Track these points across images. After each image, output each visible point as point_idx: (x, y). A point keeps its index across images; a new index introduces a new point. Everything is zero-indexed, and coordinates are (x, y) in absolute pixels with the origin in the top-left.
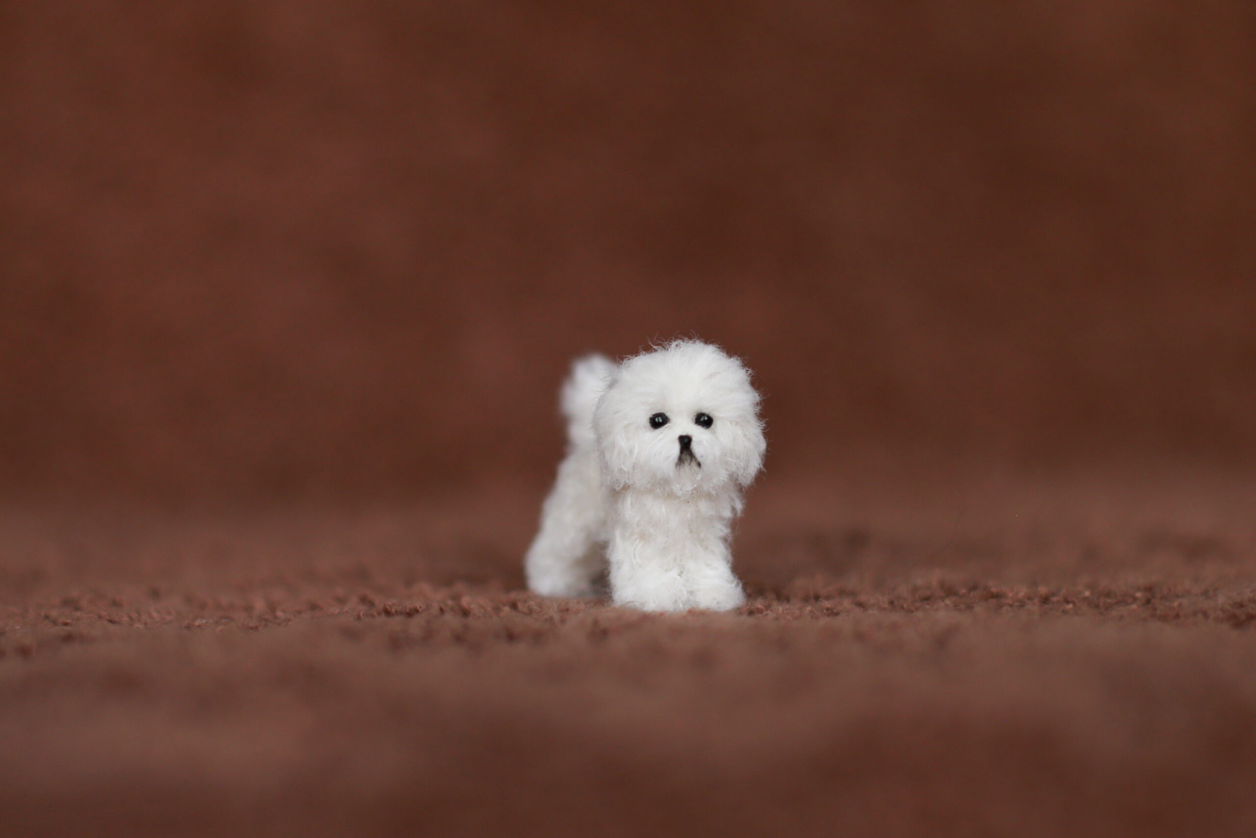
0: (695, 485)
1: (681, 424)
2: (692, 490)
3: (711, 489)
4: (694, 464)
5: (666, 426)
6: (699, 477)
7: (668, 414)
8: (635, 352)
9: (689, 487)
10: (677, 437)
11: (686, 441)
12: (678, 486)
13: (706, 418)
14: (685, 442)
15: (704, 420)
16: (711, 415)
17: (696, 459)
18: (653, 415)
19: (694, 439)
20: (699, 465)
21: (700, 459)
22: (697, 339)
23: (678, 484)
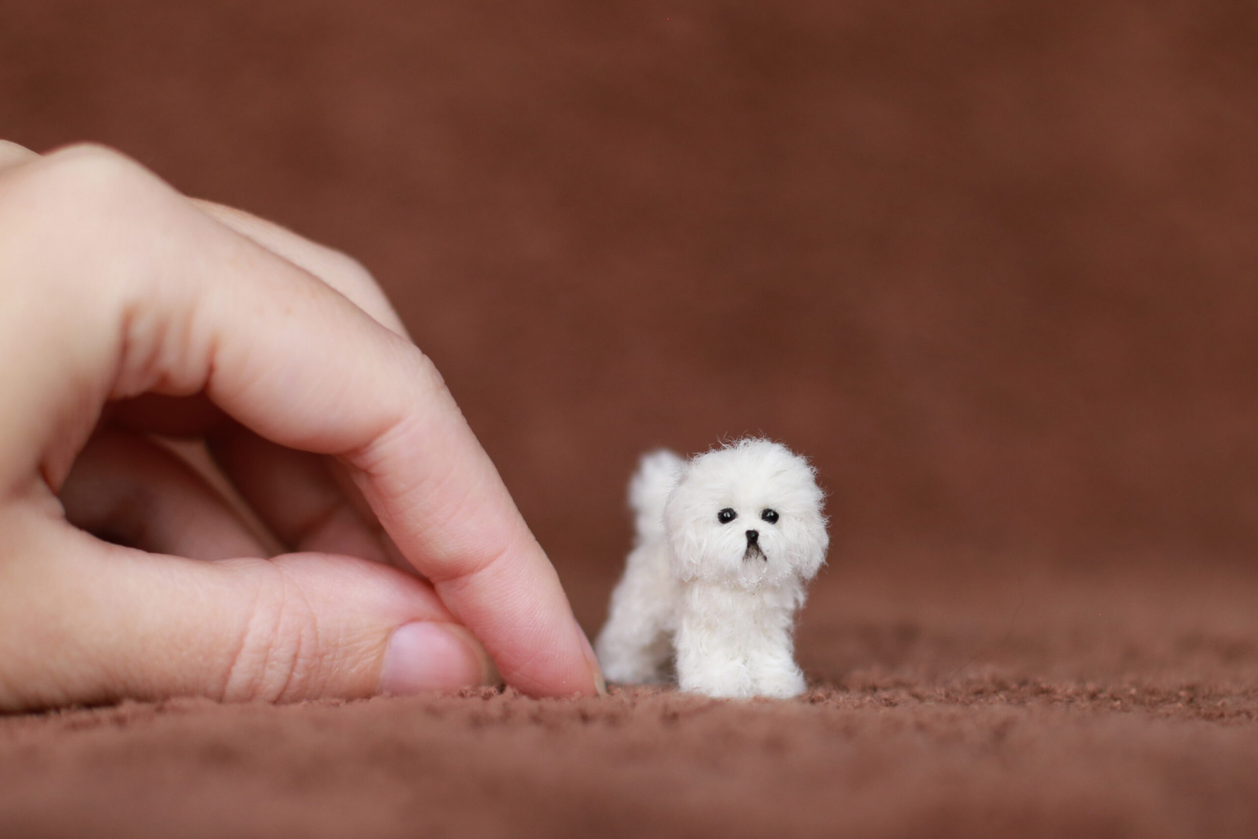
0: (761, 578)
1: (749, 520)
2: (758, 582)
3: (776, 582)
4: (760, 558)
5: (734, 521)
6: (765, 571)
7: (735, 510)
8: (705, 450)
9: (755, 580)
10: (744, 532)
11: (753, 535)
12: (744, 578)
13: (772, 514)
14: (752, 537)
15: (771, 516)
16: (777, 511)
17: (762, 554)
18: (722, 510)
19: (760, 534)
20: (765, 558)
21: (766, 553)
22: (765, 438)
23: (745, 577)
